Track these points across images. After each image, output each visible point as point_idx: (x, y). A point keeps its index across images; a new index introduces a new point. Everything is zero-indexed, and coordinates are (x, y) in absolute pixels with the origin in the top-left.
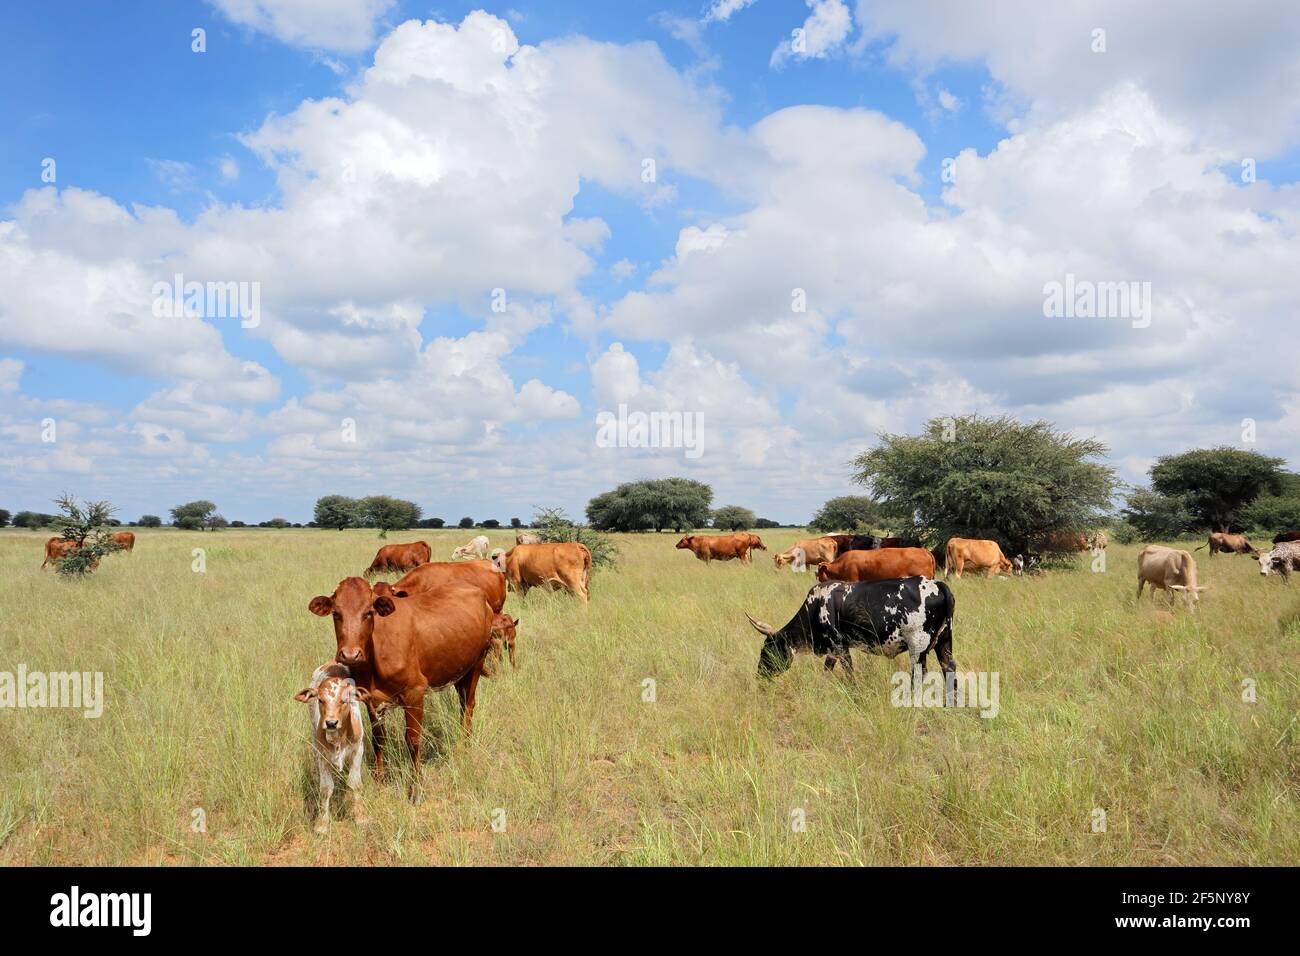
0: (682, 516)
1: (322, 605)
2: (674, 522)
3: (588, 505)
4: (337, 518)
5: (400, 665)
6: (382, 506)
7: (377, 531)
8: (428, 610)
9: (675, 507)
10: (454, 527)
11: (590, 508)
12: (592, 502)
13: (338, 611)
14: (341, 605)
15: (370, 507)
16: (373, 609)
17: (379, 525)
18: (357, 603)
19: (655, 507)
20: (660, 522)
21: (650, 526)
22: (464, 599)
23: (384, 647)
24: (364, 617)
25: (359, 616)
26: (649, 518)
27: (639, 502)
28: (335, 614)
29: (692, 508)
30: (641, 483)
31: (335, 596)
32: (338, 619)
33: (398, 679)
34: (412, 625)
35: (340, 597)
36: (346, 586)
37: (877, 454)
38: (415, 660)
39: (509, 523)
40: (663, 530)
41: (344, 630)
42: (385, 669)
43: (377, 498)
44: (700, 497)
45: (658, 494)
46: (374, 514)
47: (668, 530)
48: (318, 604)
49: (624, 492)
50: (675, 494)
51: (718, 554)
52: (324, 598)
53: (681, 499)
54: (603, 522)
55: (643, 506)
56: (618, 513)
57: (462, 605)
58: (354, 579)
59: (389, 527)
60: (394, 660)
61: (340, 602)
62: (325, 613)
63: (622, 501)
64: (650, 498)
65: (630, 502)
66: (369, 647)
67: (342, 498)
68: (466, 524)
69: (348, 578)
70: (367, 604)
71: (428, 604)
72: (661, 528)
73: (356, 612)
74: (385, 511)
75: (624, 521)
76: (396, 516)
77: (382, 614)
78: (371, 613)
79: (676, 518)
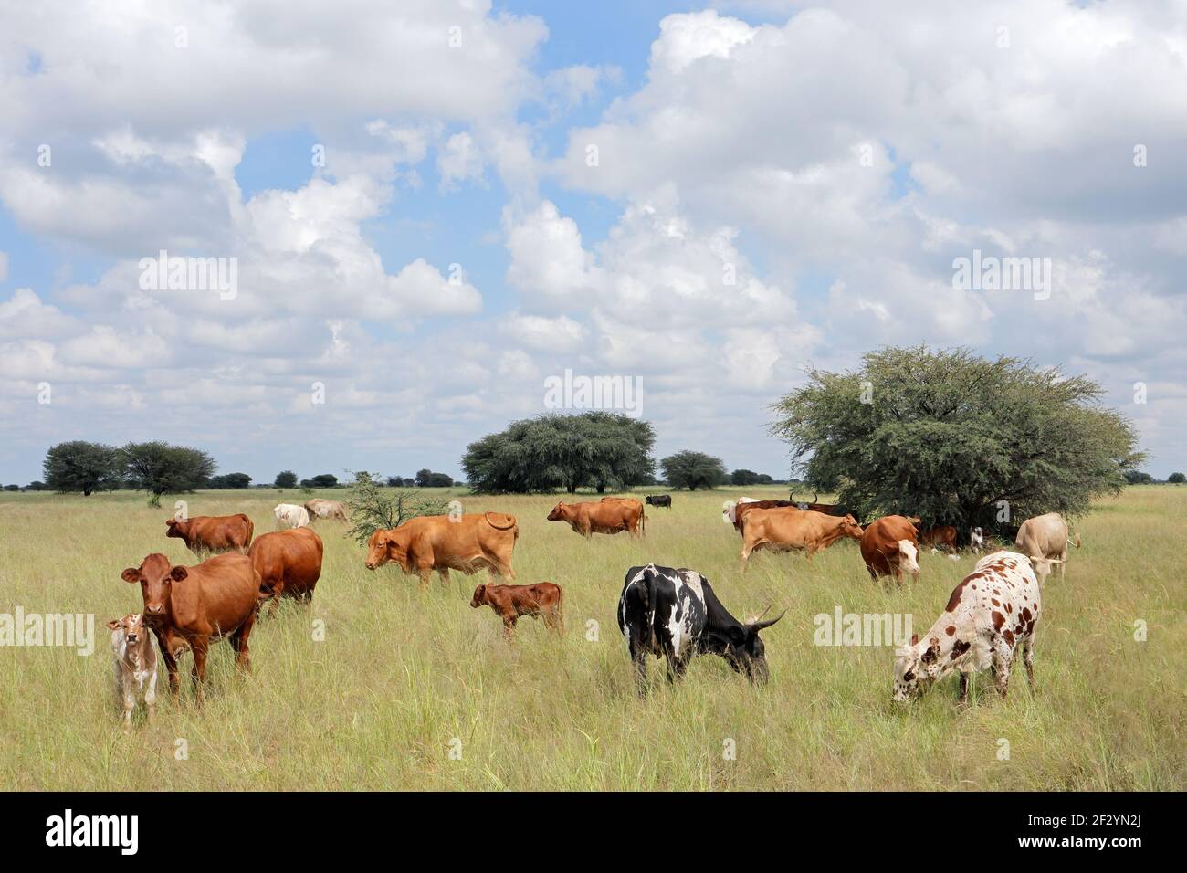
0: (605, 469)
1: (132, 575)
2: (593, 478)
3: (466, 452)
4: (80, 477)
5: (193, 617)
6: (153, 458)
7: (147, 495)
8: (210, 576)
9: (594, 456)
10: (266, 486)
11: (469, 457)
12: (472, 448)
13: (144, 579)
14: (146, 574)
15: (133, 461)
16: (170, 577)
17: (147, 486)
18: (158, 572)
19: (565, 454)
20: (574, 477)
21: (558, 483)
22: (235, 566)
23: (180, 605)
24: (164, 582)
25: (160, 581)
26: (557, 472)
27: (542, 449)
28: (142, 581)
29: (621, 457)
30: (544, 420)
31: (141, 568)
32: (145, 584)
33: (191, 627)
34: (200, 587)
35: (145, 569)
36: (149, 560)
37: (805, 395)
38: (203, 613)
39: (352, 479)
40: (578, 490)
41: (149, 592)
42: (180, 620)
43: (146, 447)
44: (632, 441)
45: (570, 436)
46: (139, 469)
47: (587, 490)
48: (128, 574)
49: (520, 433)
50: (594, 436)
51: (598, 525)
52: (132, 570)
53: (604, 443)
54: (490, 478)
55: (548, 455)
56: (512, 464)
57: (234, 570)
58: (155, 555)
59: (164, 489)
60: (188, 613)
61: (145, 572)
62: (135, 580)
63: (516, 446)
64: (558, 443)
65: (528, 449)
66: (168, 605)
67: (90, 446)
68: (286, 481)
69: (151, 555)
70: (166, 573)
71: (208, 571)
72: (576, 485)
73: (157, 578)
74: (159, 465)
75: (519, 477)
76: (175, 473)
77: (178, 580)
78: (169, 580)
79: (597, 472)
